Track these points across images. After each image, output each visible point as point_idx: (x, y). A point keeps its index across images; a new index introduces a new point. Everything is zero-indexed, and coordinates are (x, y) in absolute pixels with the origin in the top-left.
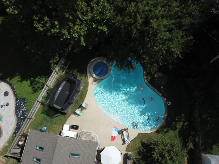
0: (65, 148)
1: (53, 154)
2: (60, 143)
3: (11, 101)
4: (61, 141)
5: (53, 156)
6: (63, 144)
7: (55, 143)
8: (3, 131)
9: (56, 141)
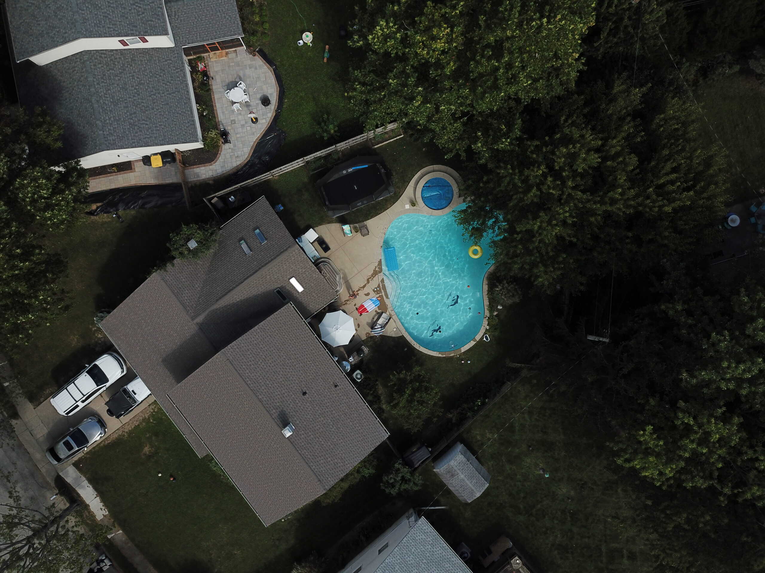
0: (292, 267)
1: (272, 260)
2: (291, 255)
3: (264, 121)
4: (294, 253)
5: (269, 262)
6: (293, 258)
7: (285, 248)
8: (220, 158)
9: (289, 247)
